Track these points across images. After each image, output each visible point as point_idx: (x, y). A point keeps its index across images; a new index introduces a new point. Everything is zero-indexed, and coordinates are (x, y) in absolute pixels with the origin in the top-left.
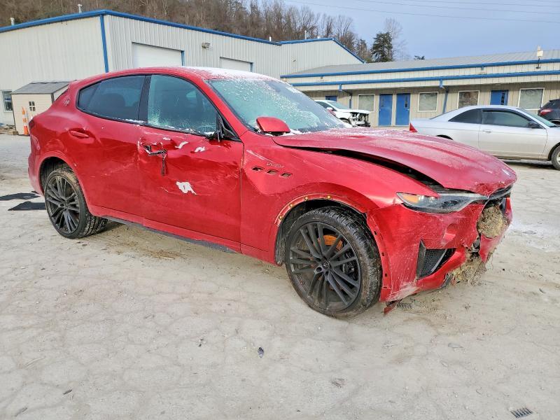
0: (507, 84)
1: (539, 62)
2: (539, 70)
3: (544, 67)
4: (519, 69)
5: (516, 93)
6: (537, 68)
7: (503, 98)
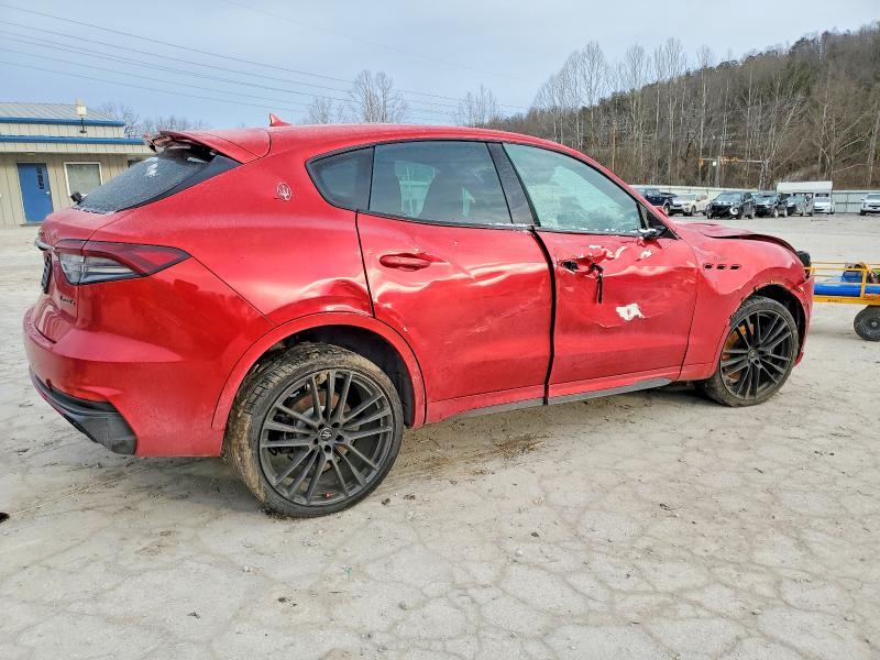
0: (42, 154)
1: (82, 123)
2: (84, 135)
3: (92, 132)
4: (54, 131)
5: (59, 170)
6: (82, 132)
7: (40, 178)
